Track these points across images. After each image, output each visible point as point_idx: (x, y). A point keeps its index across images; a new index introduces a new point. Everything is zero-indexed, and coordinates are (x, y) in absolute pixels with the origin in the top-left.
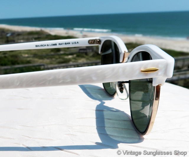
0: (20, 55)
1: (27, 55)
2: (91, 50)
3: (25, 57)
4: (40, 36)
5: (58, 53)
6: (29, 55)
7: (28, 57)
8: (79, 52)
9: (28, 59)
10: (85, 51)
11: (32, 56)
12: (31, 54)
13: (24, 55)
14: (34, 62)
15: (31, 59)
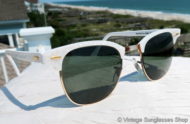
0: (90, 29)
1: (95, 30)
2: (144, 26)
3: (94, 31)
4: (105, 15)
5: (119, 28)
6: (97, 30)
7: (96, 31)
8: (135, 27)
9: (97, 33)
10: (140, 26)
11: (99, 30)
12: (99, 29)
13: (93, 30)
14: (101, 34)
15: (98, 32)
